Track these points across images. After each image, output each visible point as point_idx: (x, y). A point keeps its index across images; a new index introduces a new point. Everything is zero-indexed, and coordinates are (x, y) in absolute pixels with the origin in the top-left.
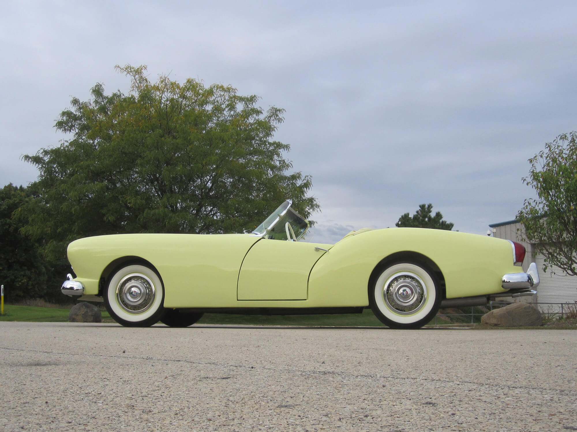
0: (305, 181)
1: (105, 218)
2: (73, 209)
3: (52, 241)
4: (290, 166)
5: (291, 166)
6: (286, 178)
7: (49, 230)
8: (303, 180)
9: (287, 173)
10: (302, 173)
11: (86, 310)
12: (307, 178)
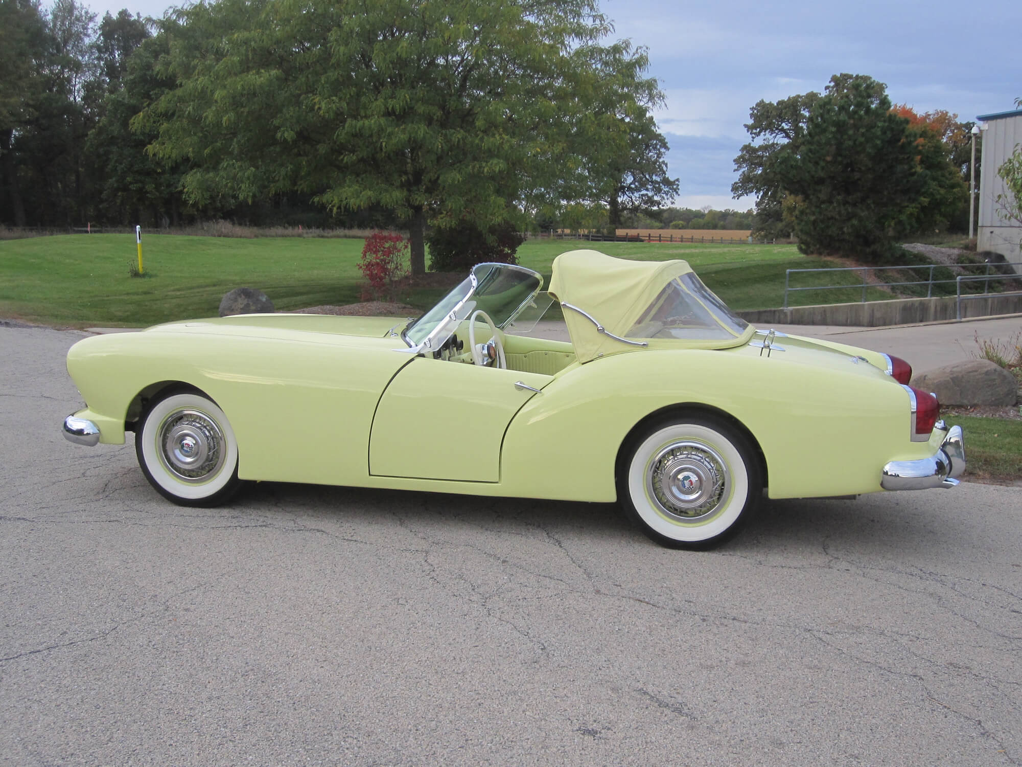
0: (636, 56)
1: (279, 135)
2: (225, 119)
3: (195, 173)
4: (609, 30)
5: (611, 29)
6: (601, 51)
7: (190, 152)
8: (634, 55)
9: (605, 42)
10: (631, 41)
11: (245, 302)
12: (639, 51)
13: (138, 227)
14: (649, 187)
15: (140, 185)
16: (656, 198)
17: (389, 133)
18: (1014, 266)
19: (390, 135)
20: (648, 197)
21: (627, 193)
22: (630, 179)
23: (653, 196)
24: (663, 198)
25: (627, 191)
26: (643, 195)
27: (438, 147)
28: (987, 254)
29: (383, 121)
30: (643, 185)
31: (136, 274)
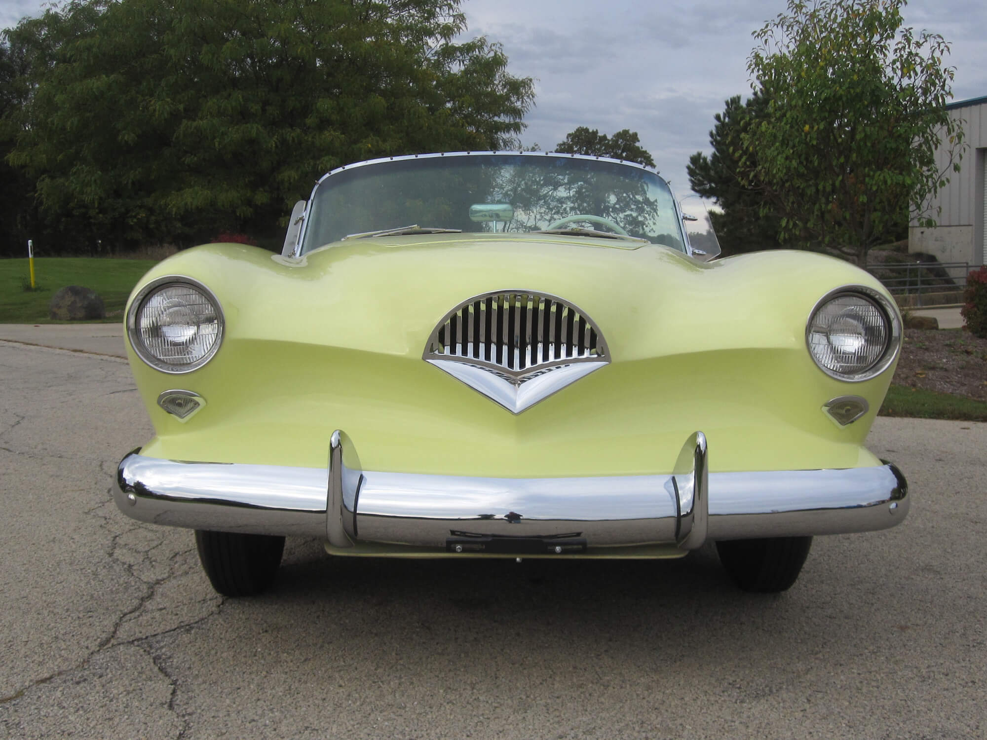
0: (492, 54)
1: (120, 137)
2: (69, 123)
6: (456, 49)
7: (44, 158)
8: (490, 52)
9: (459, 40)
10: (487, 38)
11: (73, 299)
12: (493, 48)
13: (30, 241)
14: (633, 207)
15: (83, 210)
16: (640, 219)
17: (222, 132)
18: (947, 270)
19: (223, 134)
20: (633, 217)
21: (612, 214)
22: (613, 199)
23: (637, 217)
24: (645, 218)
25: (612, 212)
26: (627, 216)
27: (272, 145)
28: (919, 255)
29: (216, 121)
30: (627, 206)
31: (28, 288)
